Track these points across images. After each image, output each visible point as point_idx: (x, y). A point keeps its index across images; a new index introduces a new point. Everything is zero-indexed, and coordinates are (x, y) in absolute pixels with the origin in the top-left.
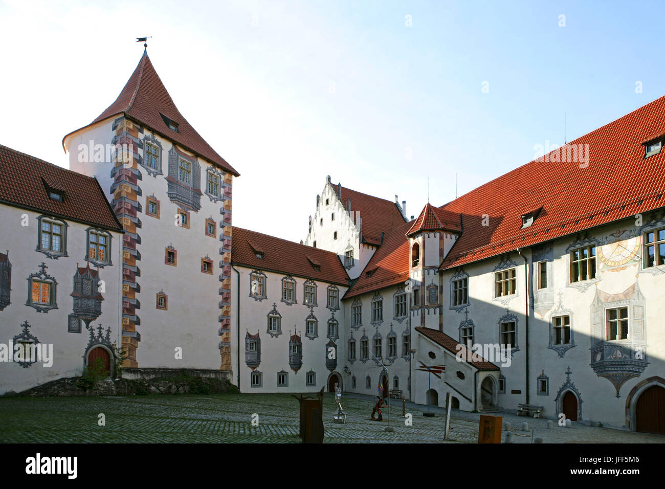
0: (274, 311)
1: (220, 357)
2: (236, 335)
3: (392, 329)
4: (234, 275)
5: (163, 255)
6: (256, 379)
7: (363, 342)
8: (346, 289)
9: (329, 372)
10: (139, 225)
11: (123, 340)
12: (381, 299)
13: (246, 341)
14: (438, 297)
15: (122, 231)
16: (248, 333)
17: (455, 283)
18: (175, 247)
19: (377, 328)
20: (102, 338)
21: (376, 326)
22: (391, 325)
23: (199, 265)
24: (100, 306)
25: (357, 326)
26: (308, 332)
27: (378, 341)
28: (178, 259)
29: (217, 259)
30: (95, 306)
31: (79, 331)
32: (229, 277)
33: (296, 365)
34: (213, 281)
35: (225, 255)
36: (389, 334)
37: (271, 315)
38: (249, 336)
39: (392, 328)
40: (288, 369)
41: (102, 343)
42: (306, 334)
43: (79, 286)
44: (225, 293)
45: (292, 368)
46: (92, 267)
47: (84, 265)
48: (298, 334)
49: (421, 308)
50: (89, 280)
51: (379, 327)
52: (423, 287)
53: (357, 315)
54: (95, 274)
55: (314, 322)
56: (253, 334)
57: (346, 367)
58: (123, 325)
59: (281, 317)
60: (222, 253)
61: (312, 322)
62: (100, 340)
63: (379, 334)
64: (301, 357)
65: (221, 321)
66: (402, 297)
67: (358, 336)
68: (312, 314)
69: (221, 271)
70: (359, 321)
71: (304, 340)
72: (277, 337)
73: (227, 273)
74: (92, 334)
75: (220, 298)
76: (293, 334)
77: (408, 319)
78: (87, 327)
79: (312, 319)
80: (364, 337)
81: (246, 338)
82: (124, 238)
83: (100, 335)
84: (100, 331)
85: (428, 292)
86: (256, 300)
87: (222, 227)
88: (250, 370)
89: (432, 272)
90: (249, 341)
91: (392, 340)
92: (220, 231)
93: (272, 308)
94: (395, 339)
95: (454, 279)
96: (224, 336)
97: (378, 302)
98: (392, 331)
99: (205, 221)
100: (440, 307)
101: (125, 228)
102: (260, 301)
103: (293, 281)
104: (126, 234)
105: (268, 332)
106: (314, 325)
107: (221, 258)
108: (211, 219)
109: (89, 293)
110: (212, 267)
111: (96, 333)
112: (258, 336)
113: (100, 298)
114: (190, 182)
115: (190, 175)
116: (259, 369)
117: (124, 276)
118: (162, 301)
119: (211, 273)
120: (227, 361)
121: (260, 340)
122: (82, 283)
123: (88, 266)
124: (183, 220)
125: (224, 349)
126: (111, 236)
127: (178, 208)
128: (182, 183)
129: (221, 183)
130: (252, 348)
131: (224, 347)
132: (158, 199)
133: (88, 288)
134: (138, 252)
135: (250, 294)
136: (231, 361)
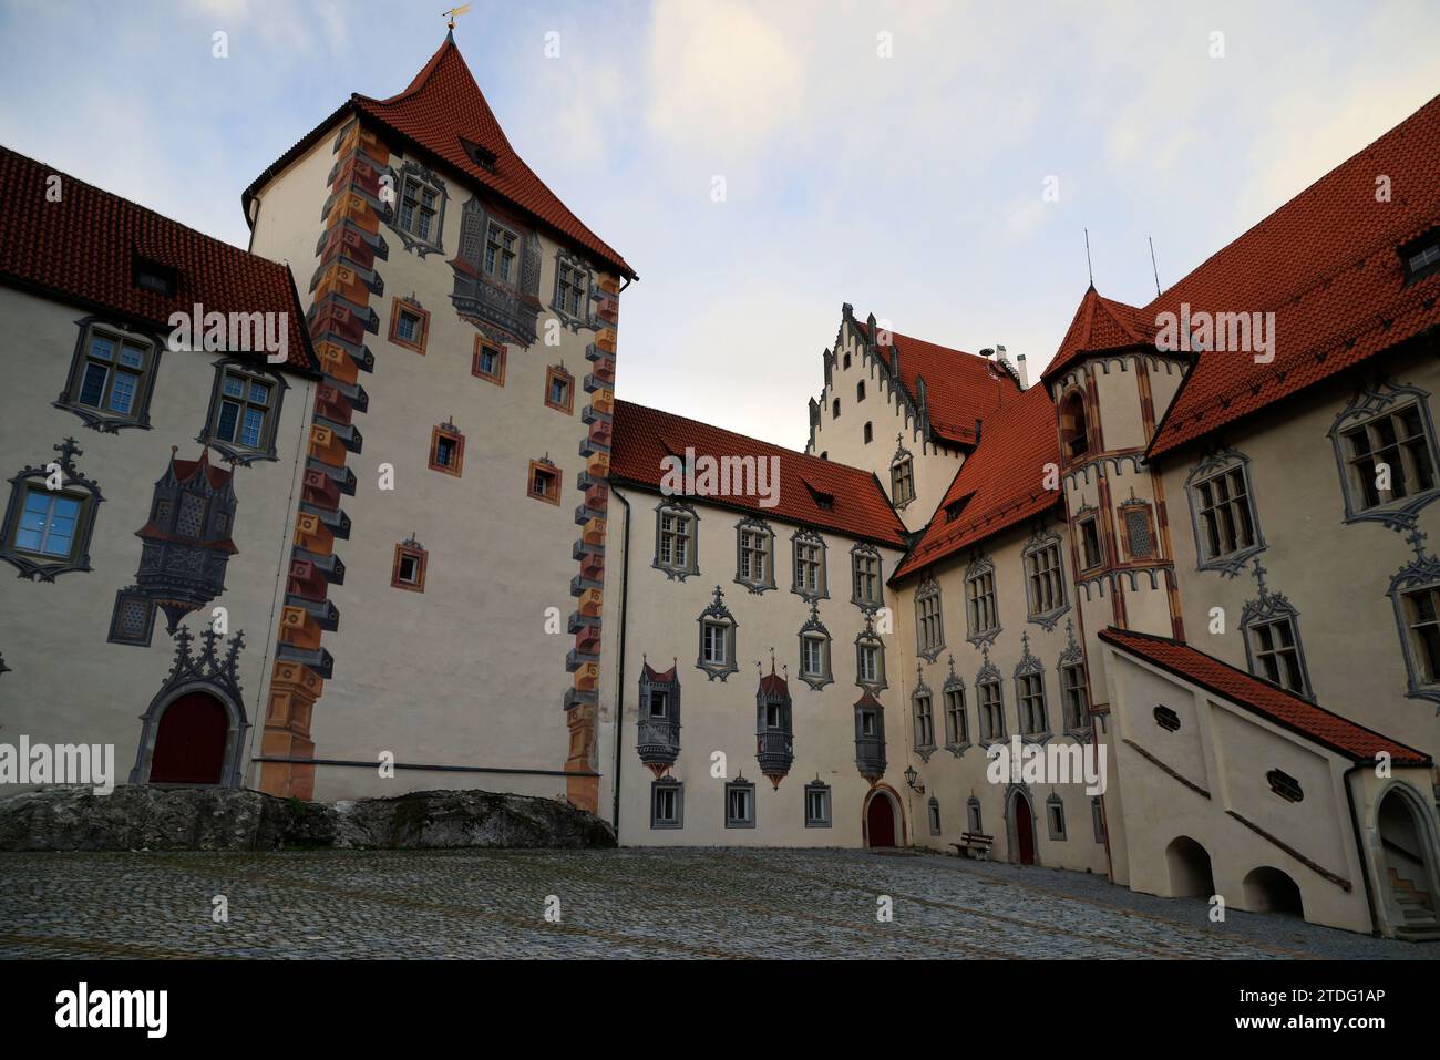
0: (718, 609)
1: (566, 734)
2: (615, 670)
3: (1026, 650)
4: (614, 510)
5: (424, 446)
6: (666, 800)
7: (951, 694)
8: (901, 556)
9: (865, 786)
10: (366, 363)
11: (277, 674)
12: (989, 568)
13: (641, 690)
14: (1154, 534)
15: (315, 372)
16: (645, 664)
17: (1205, 488)
18: (462, 426)
19: (985, 652)
20: (213, 665)
21: (982, 646)
22: (1025, 639)
23: (524, 477)
24: (221, 572)
25: (931, 652)
26: (808, 670)
27: (991, 688)
28: (468, 458)
29: (572, 466)
30: (206, 568)
31: (144, 639)
32: (603, 514)
33: (776, 761)
34: (559, 522)
35: (595, 459)
36: (1019, 668)
37: (709, 618)
38: (648, 673)
39: (1026, 646)
40: (754, 773)
41: (209, 679)
42: (801, 672)
43: (169, 509)
44: (591, 554)
45: (764, 770)
46: (216, 459)
47: (191, 452)
48: (780, 673)
49: (1108, 572)
50: (202, 495)
51: (991, 648)
52: (1107, 509)
53: (929, 621)
54: (223, 479)
55: (821, 640)
56: (660, 668)
57: (910, 771)
58: (284, 630)
59: (735, 625)
60: (586, 453)
61: (817, 641)
62: (206, 668)
63: (993, 668)
64: (789, 738)
65: (575, 630)
66: (1045, 554)
67: (936, 678)
68: (815, 618)
69: (581, 498)
70: (937, 637)
71: (798, 691)
72: (724, 680)
73: (596, 506)
74: (183, 651)
75: (575, 568)
76: (767, 672)
77: (1072, 614)
78: (172, 629)
79: (815, 633)
80: (953, 680)
81: (642, 682)
82: (319, 392)
83: (209, 653)
84: (210, 647)
85: (1123, 522)
86: (671, 577)
87: (590, 389)
88: (651, 776)
89: (1127, 465)
90: (648, 689)
91: (1032, 680)
92: (582, 400)
93: (712, 599)
94: (1038, 678)
95: (1199, 478)
96: (583, 672)
97: (981, 578)
98: (1027, 656)
99: (545, 373)
100: (1167, 565)
101: (325, 368)
102: (682, 579)
103: (765, 530)
104: (326, 381)
105: (700, 665)
106: (821, 648)
107: (583, 465)
108: (560, 368)
109: (196, 531)
110: (558, 485)
111: (196, 648)
112: (675, 676)
113: (226, 547)
114: (513, 279)
115: (515, 263)
116: (674, 772)
117: (307, 489)
118: (409, 567)
119: (554, 499)
120: (586, 746)
121: (678, 685)
122: (179, 502)
123: (205, 457)
124: (488, 361)
125: (580, 712)
126: (285, 386)
127: (476, 335)
128: (493, 277)
129: (590, 287)
130: (656, 709)
131: (579, 704)
132: (425, 307)
133: (193, 518)
134: (355, 431)
135: (656, 560)
136: (595, 744)
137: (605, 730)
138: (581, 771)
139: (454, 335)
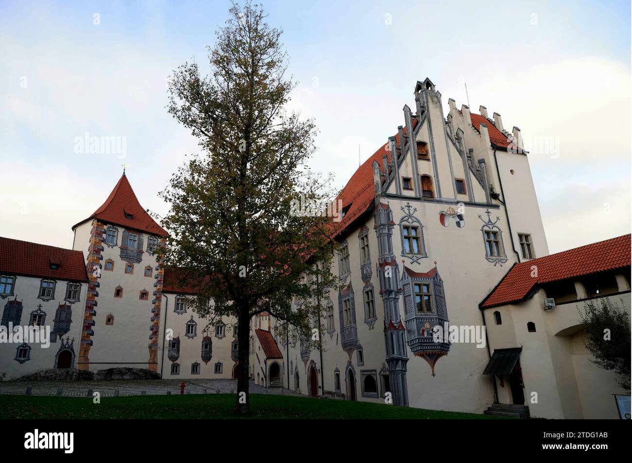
0: (192, 321)
1: (149, 354)
2: (162, 338)
4: (163, 299)
5: (113, 292)
6: (175, 369)
9: (234, 363)
10: (99, 276)
11: (81, 345)
13: (169, 342)
15: (88, 281)
18: (122, 286)
20: (68, 345)
23: (138, 295)
24: (69, 326)
26: (218, 334)
28: (124, 294)
29: (151, 290)
30: (67, 326)
31: (55, 341)
32: (160, 300)
33: (207, 358)
34: (148, 304)
35: (158, 287)
37: (189, 323)
38: (171, 339)
40: (200, 360)
41: (68, 348)
42: (216, 335)
43: (59, 315)
44: (156, 311)
45: (203, 360)
46: (68, 303)
47: (63, 303)
48: (209, 336)
50: (65, 311)
54: (69, 307)
55: (223, 326)
56: (174, 337)
58: (82, 336)
59: (196, 324)
60: (156, 286)
62: (67, 346)
64: (211, 352)
65: (152, 329)
69: (154, 297)
71: (214, 340)
72: (192, 338)
73: (158, 299)
74: (63, 343)
75: (152, 315)
76: (205, 336)
78: (60, 339)
79: (221, 325)
82: (89, 285)
83: (67, 343)
84: (68, 341)
86: (179, 314)
87: (157, 270)
88: (171, 363)
90: (171, 342)
92: (155, 273)
93: (190, 319)
96: (154, 339)
99: (144, 268)
101: (90, 279)
102: (182, 314)
104: (90, 282)
105: (186, 335)
106: (223, 328)
107: (155, 289)
108: (149, 266)
109: (64, 319)
110: (148, 295)
111: (65, 342)
112: (179, 338)
113: (70, 321)
114: (136, 247)
115: (136, 243)
116: (178, 362)
117: (87, 307)
118: (110, 320)
119: (147, 299)
120: (154, 356)
121: (180, 341)
122: (61, 314)
123: (65, 303)
124: (129, 269)
125: (153, 349)
126: (81, 285)
127: (126, 264)
128: (130, 248)
129: (158, 243)
130: (174, 346)
131: (153, 348)
132: (113, 260)
133: (64, 315)
134: (97, 292)
135: (175, 310)
136: (157, 356)
137: (159, 353)
138: (153, 362)
139: (120, 265)
